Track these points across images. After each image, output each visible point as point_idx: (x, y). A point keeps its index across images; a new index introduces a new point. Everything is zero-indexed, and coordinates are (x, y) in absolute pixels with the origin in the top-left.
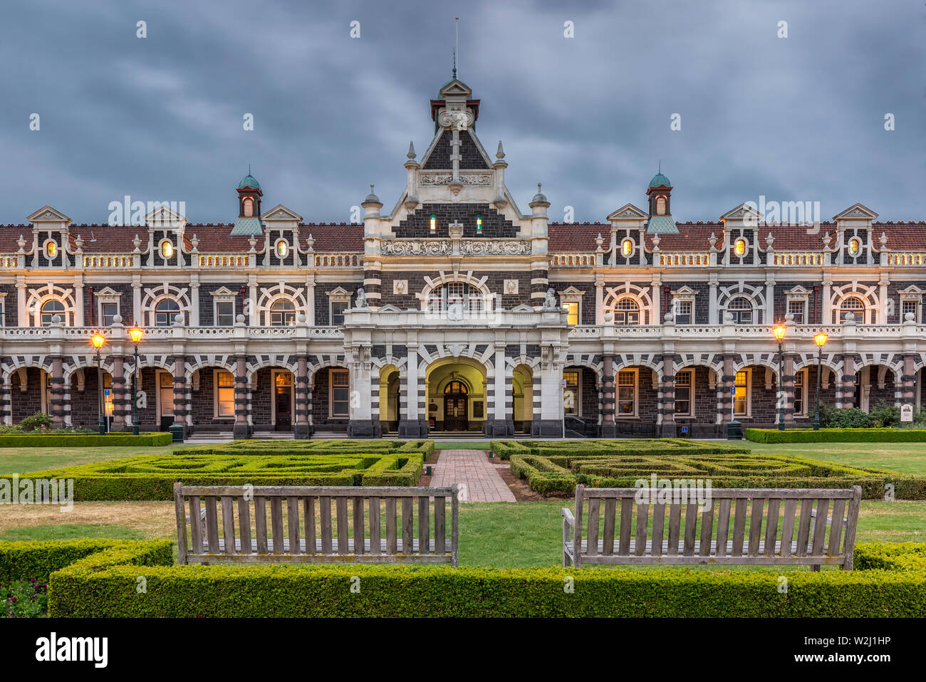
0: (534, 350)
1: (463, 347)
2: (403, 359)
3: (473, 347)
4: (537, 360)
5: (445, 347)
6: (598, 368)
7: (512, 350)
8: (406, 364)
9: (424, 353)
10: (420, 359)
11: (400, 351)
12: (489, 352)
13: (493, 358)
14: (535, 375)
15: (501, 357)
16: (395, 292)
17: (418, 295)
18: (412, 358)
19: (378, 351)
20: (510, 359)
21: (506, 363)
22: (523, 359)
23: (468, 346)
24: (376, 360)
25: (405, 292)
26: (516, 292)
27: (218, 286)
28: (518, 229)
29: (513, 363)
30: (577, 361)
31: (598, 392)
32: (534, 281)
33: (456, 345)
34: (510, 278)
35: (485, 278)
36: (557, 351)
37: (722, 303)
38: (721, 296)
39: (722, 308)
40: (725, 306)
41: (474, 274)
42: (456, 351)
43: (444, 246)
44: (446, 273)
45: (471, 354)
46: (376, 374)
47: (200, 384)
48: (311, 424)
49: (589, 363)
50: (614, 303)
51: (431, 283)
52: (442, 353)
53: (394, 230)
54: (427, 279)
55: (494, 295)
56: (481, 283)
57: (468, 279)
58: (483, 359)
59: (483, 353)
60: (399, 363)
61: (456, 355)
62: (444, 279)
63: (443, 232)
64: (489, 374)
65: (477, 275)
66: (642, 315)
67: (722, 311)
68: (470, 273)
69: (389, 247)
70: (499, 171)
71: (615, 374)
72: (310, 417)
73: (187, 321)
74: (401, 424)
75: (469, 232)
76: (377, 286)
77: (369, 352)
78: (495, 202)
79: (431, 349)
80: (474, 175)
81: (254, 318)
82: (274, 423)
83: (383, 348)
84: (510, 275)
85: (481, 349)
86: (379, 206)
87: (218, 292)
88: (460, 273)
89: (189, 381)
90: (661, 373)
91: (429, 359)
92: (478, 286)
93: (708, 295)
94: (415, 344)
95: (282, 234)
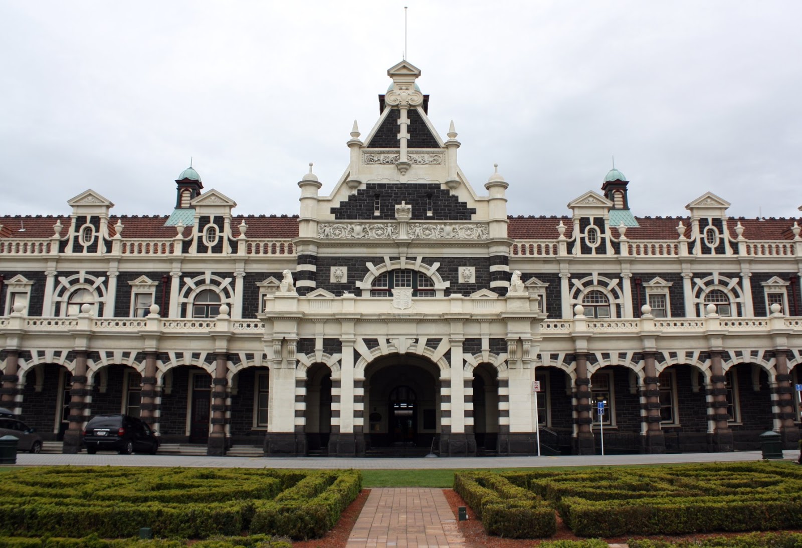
0: (499, 345)
1: (411, 341)
2: (336, 356)
3: (423, 341)
4: (503, 357)
5: (388, 341)
6: (570, 369)
7: (471, 346)
8: (340, 362)
9: (362, 349)
10: (357, 356)
11: (333, 346)
12: (442, 348)
13: (448, 355)
14: (501, 376)
15: (458, 354)
16: (333, 280)
17: (358, 284)
18: (347, 354)
19: (306, 346)
20: (469, 357)
21: (465, 362)
22: (486, 357)
23: (417, 341)
24: (302, 357)
25: (344, 280)
26: (473, 280)
27: (139, 274)
28: (473, 211)
29: (474, 361)
30: (547, 362)
31: (570, 398)
32: (493, 268)
33: (402, 338)
34: (465, 265)
35: (437, 265)
36: (526, 346)
37: (698, 296)
38: (696, 288)
39: (697, 300)
40: (701, 300)
41: (424, 260)
42: (402, 346)
43: (389, 229)
44: (391, 259)
45: (421, 349)
46: (302, 375)
47: (108, 385)
48: (228, 435)
49: (559, 364)
50: (581, 297)
51: (374, 271)
52: (384, 350)
53: (333, 211)
54: (369, 265)
55: (447, 284)
56: (432, 271)
57: (417, 266)
58: (436, 356)
59: (435, 348)
60: (331, 361)
61: (402, 351)
62: (389, 266)
63: (388, 214)
64: (444, 375)
65: (428, 261)
66: (613, 309)
67: (697, 305)
68: (419, 259)
69: (327, 229)
70: (451, 150)
71: (589, 376)
72: (228, 427)
73: (101, 314)
74: (333, 438)
75: (418, 214)
76: (312, 272)
77: (293, 347)
78: (447, 183)
79: (371, 343)
80: (424, 154)
81: (174, 310)
82: (188, 434)
83: (312, 342)
84: (465, 262)
85: (433, 343)
86: (318, 185)
87: (137, 282)
88: (407, 258)
89: (90, 380)
90: (642, 376)
91: (369, 356)
92: (429, 274)
93: (682, 287)
94: (352, 337)
95: (212, 219)
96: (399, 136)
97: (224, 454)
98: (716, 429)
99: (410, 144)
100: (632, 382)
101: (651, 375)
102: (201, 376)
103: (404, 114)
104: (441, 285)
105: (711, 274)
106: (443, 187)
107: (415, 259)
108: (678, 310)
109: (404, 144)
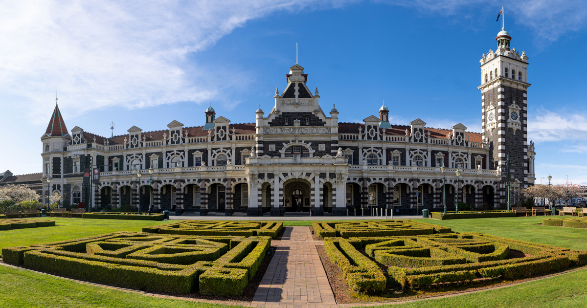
0: (332, 175)
1: (300, 174)
2: (272, 180)
3: (304, 174)
4: (334, 180)
5: (291, 174)
6: (360, 184)
7: (323, 175)
8: (274, 182)
9: (282, 177)
10: (280, 179)
11: (271, 176)
12: (312, 176)
13: (314, 179)
14: (333, 187)
15: (317, 179)
16: (270, 150)
17: (280, 151)
18: (276, 179)
19: (261, 176)
21: (320, 181)
22: (328, 179)
23: (302, 174)
24: (260, 180)
25: (274, 150)
26: (324, 150)
27: (196, 150)
28: (325, 123)
29: (323, 181)
30: (352, 181)
31: (360, 194)
32: (332, 145)
33: (297, 173)
34: (321, 144)
35: (310, 144)
36: (343, 176)
37: (411, 157)
38: (411, 155)
39: (411, 159)
40: (412, 159)
41: (305, 142)
42: (297, 175)
43: (292, 130)
44: (292, 141)
45: (304, 177)
46: (260, 187)
47: (188, 191)
48: (233, 209)
49: (357, 182)
50: (366, 156)
51: (286, 146)
52: (290, 177)
53: (269, 123)
54: (284, 144)
55: (314, 151)
56: (308, 146)
57: (303, 144)
58: (310, 179)
59: (309, 176)
60: (270, 181)
61: (297, 177)
62: (291, 144)
63: (291, 124)
64: (312, 186)
65: (307, 142)
66: (379, 161)
67: (411, 161)
68: (303, 141)
69: (267, 130)
70: (316, 99)
71: (368, 187)
72: (232, 206)
73: (183, 166)
74: (272, 209)
75: (303, 124)
76: (262, 147)
77: (257, 176)
78: (314, 112)
79: (285, 175)
80: (305, 100)
81: (210, 163)
82: (217, 208)
83: (263, 174)
84: (321, 142)
85: (308, 175)
86: (263, 113)
87: (195, 153)
88: (299, 141)
89: (182, 190)
90: (387, 187)
91: (284, 179)
92: (307, 147)
93: (405, 154)
94: (278, 173)
95: (221, 128)
96: (295, 94)
97: (231, 215)
98: (413, 207)
99: (300, 97)
100: (384, 189)
101: (391, 187)
102: (222, 187)
103: (297, 85)
104: (312, 151)
105: (417, 149)
106: (313, 113)
107: (302, 141)
108: (403, 163)
109: (297, 96)
